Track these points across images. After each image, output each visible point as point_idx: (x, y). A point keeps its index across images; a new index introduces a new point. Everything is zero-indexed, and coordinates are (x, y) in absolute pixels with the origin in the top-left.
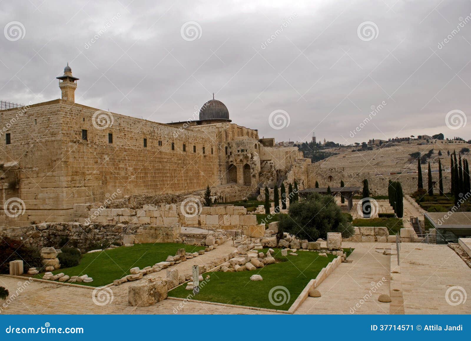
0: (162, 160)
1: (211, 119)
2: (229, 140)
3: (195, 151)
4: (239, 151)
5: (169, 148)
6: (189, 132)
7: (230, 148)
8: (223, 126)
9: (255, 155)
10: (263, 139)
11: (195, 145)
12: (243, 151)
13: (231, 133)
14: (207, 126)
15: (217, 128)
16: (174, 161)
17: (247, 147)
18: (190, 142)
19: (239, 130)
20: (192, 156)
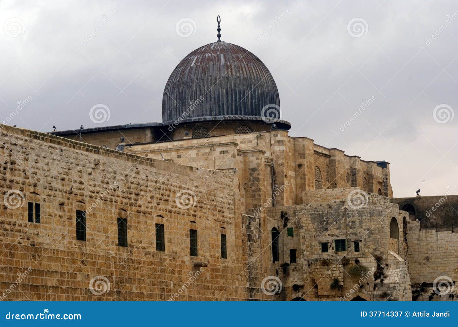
0: (40, 280)
1: (209, 118)
2: (287, 204)
3: (160, 246)
4: (325, 247)
5: (66, 233)
6: (141, 167)
7: (290, 233)
8: (263, 145)
9: (390, 261)
10: (419, 198)
11: (160, 221)
12: (341, 245)
13: (291, 173)
14: (204, 146)
15: (241, 153)
16: (82, 287)
17: (361, 232)
18: (143, 209)
19: (322, 162)
20: (151, 263)
